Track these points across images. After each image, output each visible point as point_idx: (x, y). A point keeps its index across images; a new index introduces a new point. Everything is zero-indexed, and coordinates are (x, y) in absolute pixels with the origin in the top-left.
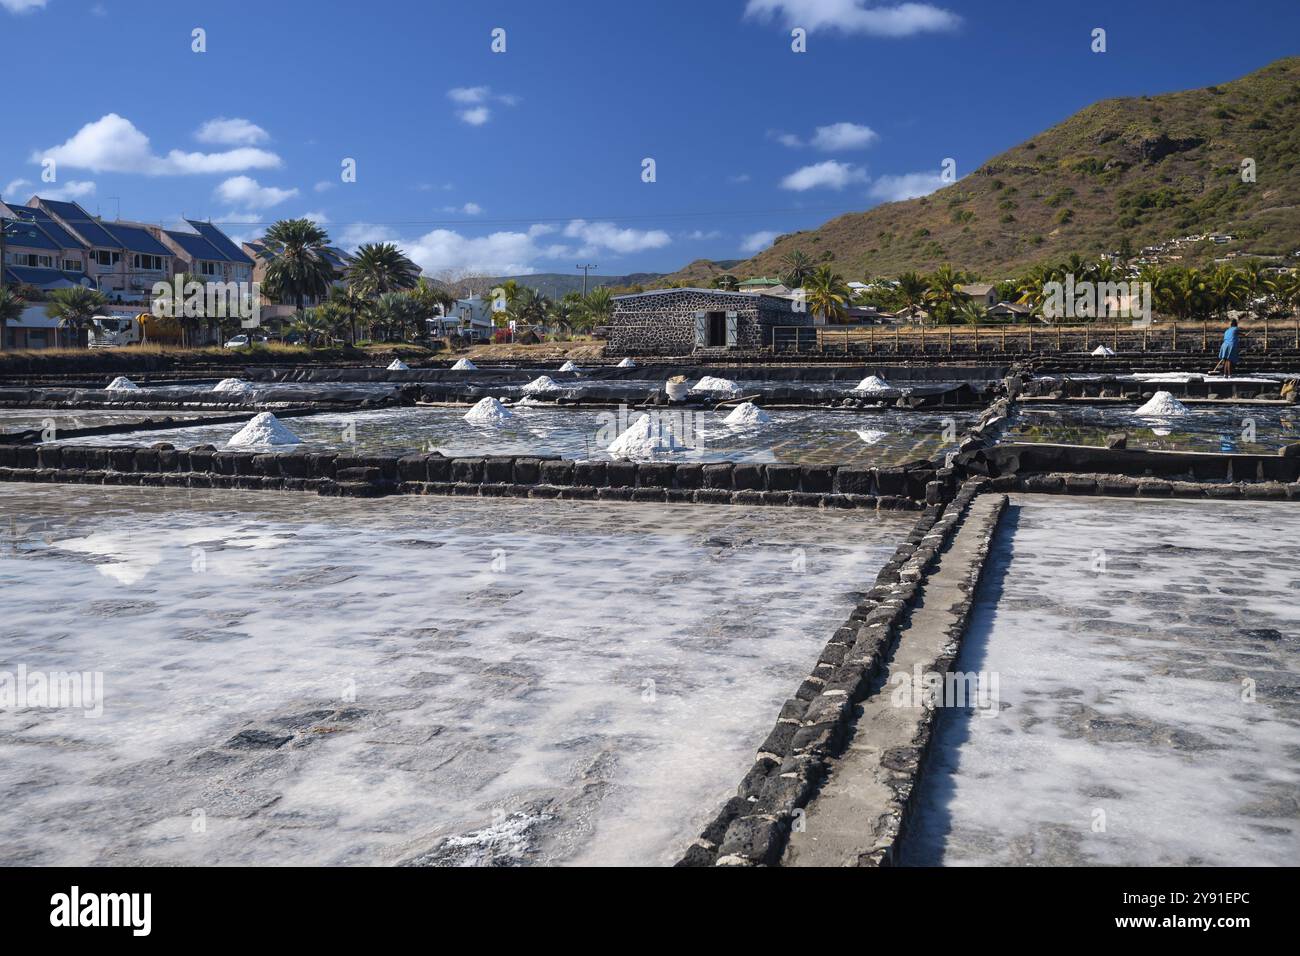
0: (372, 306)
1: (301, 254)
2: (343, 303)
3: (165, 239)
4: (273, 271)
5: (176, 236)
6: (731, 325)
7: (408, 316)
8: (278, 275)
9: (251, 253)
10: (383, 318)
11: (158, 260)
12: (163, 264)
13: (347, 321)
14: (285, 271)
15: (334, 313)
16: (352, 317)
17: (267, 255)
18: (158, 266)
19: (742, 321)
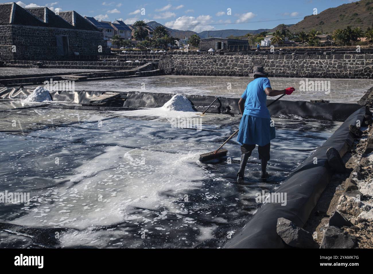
0: (155, 41)
1: (141, 29)
2: (148, 40)
3: (112, 25)
4: (135, 33)
5: (114, 24)
6: (222, 45)
7: (163, 43)
8: (136, 34)
9: (131, 28)
10: (157, 43)
11: (111, 30)
12: (112, 31)
13: (149, 44)
14: (138, 33)
15: (146, 42)
16: (150, 43)
17: (135, 29)
18: (111, 32)
19: (224, 44)
